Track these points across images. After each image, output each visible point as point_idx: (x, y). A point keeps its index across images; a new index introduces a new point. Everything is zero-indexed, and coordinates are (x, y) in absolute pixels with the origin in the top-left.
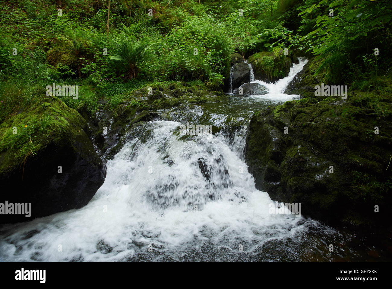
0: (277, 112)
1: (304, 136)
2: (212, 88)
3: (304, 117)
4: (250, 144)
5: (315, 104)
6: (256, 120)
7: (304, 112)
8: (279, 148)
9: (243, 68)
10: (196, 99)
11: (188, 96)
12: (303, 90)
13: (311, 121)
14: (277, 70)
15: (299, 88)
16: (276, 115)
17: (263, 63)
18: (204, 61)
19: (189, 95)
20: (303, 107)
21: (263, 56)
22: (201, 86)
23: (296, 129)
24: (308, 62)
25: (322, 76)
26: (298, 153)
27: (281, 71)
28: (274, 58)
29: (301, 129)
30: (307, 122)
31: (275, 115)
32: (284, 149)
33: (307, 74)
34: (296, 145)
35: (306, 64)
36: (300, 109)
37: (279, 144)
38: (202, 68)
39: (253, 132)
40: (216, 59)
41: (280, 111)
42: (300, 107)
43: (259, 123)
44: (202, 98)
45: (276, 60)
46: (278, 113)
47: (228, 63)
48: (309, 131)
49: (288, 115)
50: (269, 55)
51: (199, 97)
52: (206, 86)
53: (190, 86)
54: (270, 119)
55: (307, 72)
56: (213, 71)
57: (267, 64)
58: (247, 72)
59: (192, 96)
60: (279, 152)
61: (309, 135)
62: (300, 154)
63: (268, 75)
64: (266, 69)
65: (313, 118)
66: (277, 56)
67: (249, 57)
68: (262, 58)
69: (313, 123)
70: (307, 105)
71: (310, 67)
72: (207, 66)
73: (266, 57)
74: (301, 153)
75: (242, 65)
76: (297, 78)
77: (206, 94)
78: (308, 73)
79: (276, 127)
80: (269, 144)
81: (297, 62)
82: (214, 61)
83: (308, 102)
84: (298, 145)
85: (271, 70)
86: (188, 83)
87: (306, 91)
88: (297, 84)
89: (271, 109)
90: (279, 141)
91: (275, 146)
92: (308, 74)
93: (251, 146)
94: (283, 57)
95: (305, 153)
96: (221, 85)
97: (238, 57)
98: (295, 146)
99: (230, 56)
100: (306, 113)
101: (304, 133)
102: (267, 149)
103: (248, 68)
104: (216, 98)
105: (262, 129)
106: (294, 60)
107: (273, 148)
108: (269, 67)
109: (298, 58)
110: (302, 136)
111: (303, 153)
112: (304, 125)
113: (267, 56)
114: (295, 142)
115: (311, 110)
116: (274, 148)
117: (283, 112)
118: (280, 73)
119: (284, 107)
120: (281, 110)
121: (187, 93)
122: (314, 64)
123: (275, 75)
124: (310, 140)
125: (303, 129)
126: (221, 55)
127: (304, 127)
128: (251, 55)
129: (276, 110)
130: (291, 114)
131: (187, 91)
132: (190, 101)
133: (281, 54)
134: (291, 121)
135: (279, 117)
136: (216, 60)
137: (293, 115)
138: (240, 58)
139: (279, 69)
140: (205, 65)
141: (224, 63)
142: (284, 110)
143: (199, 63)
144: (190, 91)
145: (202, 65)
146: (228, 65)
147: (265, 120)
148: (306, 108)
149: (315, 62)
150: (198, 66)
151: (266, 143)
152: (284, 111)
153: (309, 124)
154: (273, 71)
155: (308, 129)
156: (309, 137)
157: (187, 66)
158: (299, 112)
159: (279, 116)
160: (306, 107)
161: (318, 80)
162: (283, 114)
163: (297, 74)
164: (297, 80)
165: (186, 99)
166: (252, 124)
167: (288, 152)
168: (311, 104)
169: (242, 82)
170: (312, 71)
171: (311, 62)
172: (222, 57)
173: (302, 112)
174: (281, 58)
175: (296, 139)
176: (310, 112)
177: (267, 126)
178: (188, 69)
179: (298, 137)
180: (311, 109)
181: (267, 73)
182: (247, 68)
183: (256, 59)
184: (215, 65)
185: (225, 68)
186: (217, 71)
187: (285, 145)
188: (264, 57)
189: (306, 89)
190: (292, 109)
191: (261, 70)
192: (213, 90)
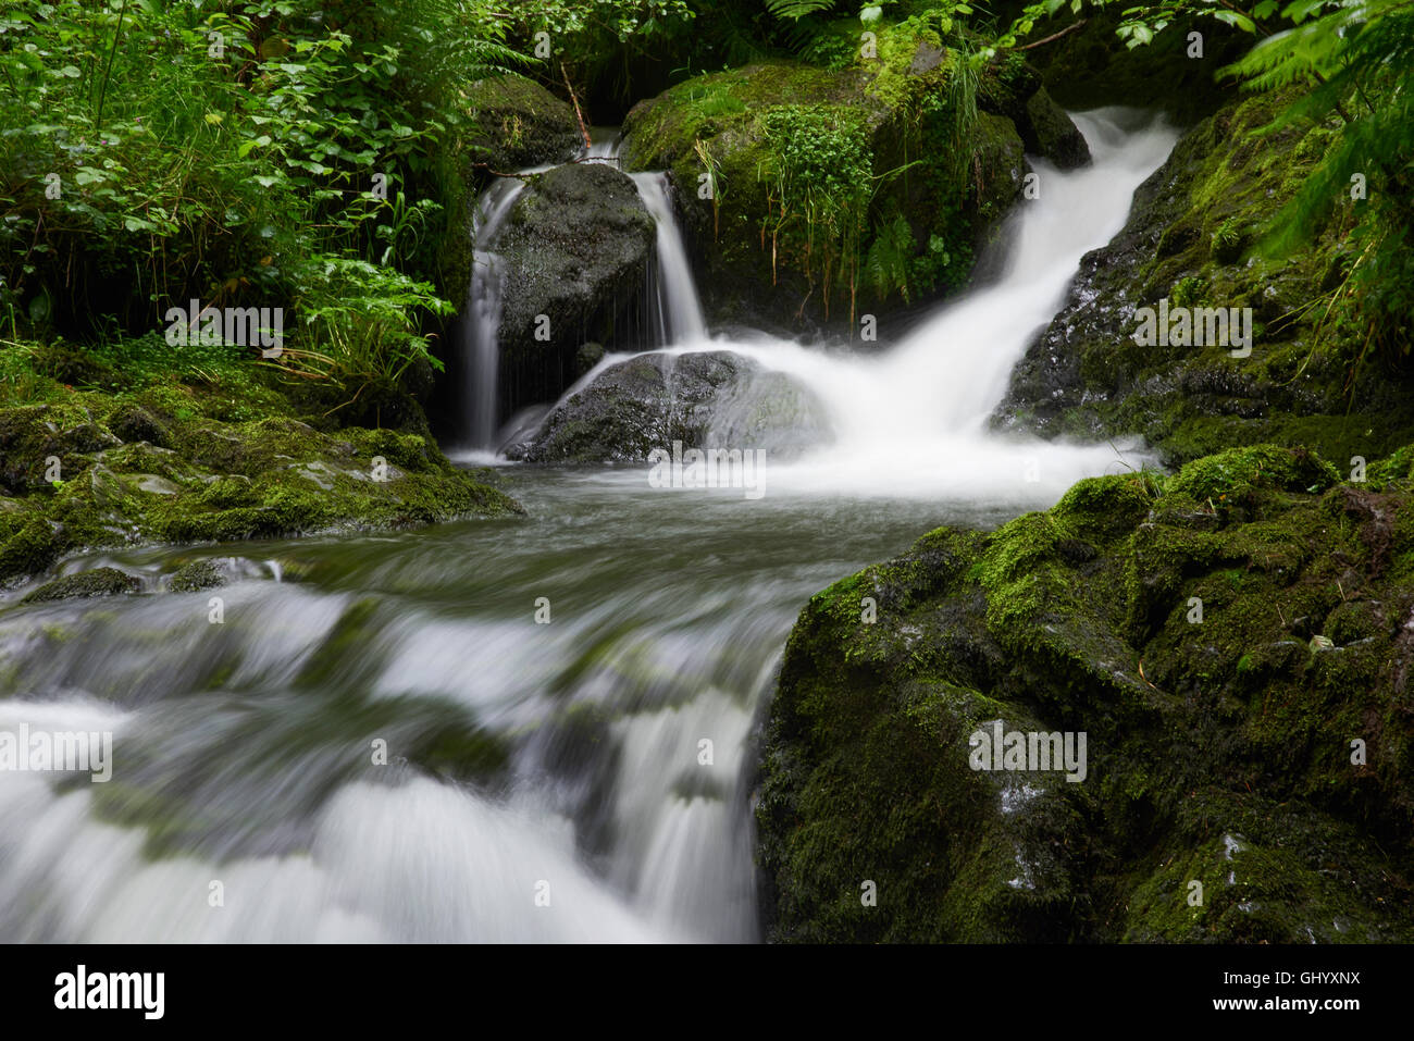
0: (1013, 574)
1: (1257, 754)
2: (327, 399)
3: (1243, 604)
4: (798, 860)
5: (1321, 492)
6: (832, 648)
7: (1240, 561)
8: (1061, 873)
9: (587, 213)
10: (219, 503)
11: (133, 480)
12: (1161, 406)
13: (1305, 633)
14: (903, 228)
15: (1113, 389)
16: (1007, 598)
17: (766, 166)
18: (244, 150)
19: (134, 467)
20: (1224, 521)
21: (764, 99)
22: (227, 389)
23: (1188, 701)
24: (1176, 158)
25: (1321, 275)
26: (1233, 895)
27: (937, 244)
28: (874, 120)
29: (1228, 705)
30: (1277, 637)
31: (998, 598)
32: (1102, 879)
33: (1179, 259)
34: (1205, 835)
35: (1160, 174)
36: (1204, 536)
37: (1060, 838)
38: (232, 217)
39: (812, 758)
40: (347, 125)
41: (1037, 560)
42: (1200, 523)
43: (871, 675)
44: (274, 496)
45: (885, 143)
46: (1020, 585)
47: (452, 167)
48: (1296, 714)
49: (1106, 598)
50: (820, 94)
51: (244, 487)
52: (275, 386)
53: (127, 383)
54: (959, 633)
55: (1179, 241)
56: (334, 243)
57: (808, 175)
58: (629, 252)
59: (162, 472)
60: (1066, 904)
61: (1301, 743)
62: (1246, 907)
63: (819, 277)
64: (799, 225)
65: (1324, 608)
66: (892, 102)
67: (633, 114)
68: (760, 122)
69: (1322, 642)
70: (1249, 508)
71: (1203, 195)
72: (276, 195)
73: (797, 111)
74: (1257, 895)
75: (574, 191)
76: (1088, 296)
77: (296, 452)
78: (1190, 252)
79: (1013, 698)
80: (970, 844)
81: (1071, 155)
82: (333, 150)
83: (1261, 482)
84: (1220, 832)
85: (845, 229)
86: (102, 357)
87: (1186, 414)
88: (1095, 358)
89: (957, 551)
90: (1056, 812)
91: (1029, 857)
92: (1192, 265)
93: (807, 877)
94: (949, 112)
95: (1291, 894)
96: (413, 374)
97: (525, 116)
98: (1193, 840)
99: (464, 98)
100: (1257, 569)
101: (1253, 731)
102: (960, 884)
103: (629, 212)
104: (402, 492)
105: (891, 726)
106: (1043, 139)
107: (1011, 870)
108: (825, 209)
109: (1075, 118)
110: (1242, 756)
111: (1274, 895)
112: (1247, 662)
113: (810, 99)
114: (1190, 814)
115: (1288, 539)
116: (1018, 873)
117: (1057, 575)
118: (922, 263)
119: (1060, 528)
120: (1042, 557)
121: (108, 445)
122: (1232, 169)
123: (881, 280)
124: (1313, 787)
125: (1245, 698)
126: (390, 98)
127: (1253, 683)
128: (651, 94)
129: (1003, 561)
130: (1131, 583)
131: (113, 426)
132: (160, 518)
133: (929, 88)
134: (1138, 645)
135: (1034, 616)
136: (342, 141)
137: (1147, 594)
138: (547, 127)
139: (911, 220)
140: (266, 182)
141: (414, 164)
142: (1070, 555)
143: (201, 167)
144: (133, 431)
145: (229, 188)
146: (457, 190)
147: (919, 646)
148: (1251, 527)
149: (1243, 157)
150: (192, 188)
151: (940, 840)
152: (1068, 564)
153: (1294, 657)
154: (866, 245)
155: (1290, 691)
156: (1304, 761)
157: (90, 187)
158: (1194, 567)
159: (1032, 602)
160: (1249, 520)
161: (1290, 310)
162: (1059, 587)
163: (1087, 261)
164: (1094, 315)
165: (119, 507)
166: (799, 686)
167: (1138, 901)
168: (1285, 499)
169: (589, 349)
170: (1225, 231)
171: (1200, 156)
172: (400, 108)
173: (1218, 561)
174: (930, 122)
175: (1191, 784)
176: (1291, 555)
177: (938, 695)
178: (101, 219)
179: (1211, 770)
180: (1291, 530)
181: (818, 260)
182: (623, 219)
183: (705, 134)
184: (341, 184)
185: (431, 213)
186: (366, 244)
187: (1107, 843)
188: (781, 113)
189: (1187, 390)
190: (1139, 544)
191: (751, 231)
192: (346, 420)
